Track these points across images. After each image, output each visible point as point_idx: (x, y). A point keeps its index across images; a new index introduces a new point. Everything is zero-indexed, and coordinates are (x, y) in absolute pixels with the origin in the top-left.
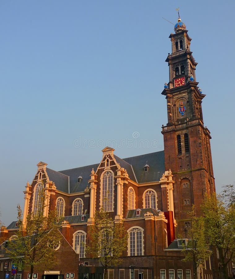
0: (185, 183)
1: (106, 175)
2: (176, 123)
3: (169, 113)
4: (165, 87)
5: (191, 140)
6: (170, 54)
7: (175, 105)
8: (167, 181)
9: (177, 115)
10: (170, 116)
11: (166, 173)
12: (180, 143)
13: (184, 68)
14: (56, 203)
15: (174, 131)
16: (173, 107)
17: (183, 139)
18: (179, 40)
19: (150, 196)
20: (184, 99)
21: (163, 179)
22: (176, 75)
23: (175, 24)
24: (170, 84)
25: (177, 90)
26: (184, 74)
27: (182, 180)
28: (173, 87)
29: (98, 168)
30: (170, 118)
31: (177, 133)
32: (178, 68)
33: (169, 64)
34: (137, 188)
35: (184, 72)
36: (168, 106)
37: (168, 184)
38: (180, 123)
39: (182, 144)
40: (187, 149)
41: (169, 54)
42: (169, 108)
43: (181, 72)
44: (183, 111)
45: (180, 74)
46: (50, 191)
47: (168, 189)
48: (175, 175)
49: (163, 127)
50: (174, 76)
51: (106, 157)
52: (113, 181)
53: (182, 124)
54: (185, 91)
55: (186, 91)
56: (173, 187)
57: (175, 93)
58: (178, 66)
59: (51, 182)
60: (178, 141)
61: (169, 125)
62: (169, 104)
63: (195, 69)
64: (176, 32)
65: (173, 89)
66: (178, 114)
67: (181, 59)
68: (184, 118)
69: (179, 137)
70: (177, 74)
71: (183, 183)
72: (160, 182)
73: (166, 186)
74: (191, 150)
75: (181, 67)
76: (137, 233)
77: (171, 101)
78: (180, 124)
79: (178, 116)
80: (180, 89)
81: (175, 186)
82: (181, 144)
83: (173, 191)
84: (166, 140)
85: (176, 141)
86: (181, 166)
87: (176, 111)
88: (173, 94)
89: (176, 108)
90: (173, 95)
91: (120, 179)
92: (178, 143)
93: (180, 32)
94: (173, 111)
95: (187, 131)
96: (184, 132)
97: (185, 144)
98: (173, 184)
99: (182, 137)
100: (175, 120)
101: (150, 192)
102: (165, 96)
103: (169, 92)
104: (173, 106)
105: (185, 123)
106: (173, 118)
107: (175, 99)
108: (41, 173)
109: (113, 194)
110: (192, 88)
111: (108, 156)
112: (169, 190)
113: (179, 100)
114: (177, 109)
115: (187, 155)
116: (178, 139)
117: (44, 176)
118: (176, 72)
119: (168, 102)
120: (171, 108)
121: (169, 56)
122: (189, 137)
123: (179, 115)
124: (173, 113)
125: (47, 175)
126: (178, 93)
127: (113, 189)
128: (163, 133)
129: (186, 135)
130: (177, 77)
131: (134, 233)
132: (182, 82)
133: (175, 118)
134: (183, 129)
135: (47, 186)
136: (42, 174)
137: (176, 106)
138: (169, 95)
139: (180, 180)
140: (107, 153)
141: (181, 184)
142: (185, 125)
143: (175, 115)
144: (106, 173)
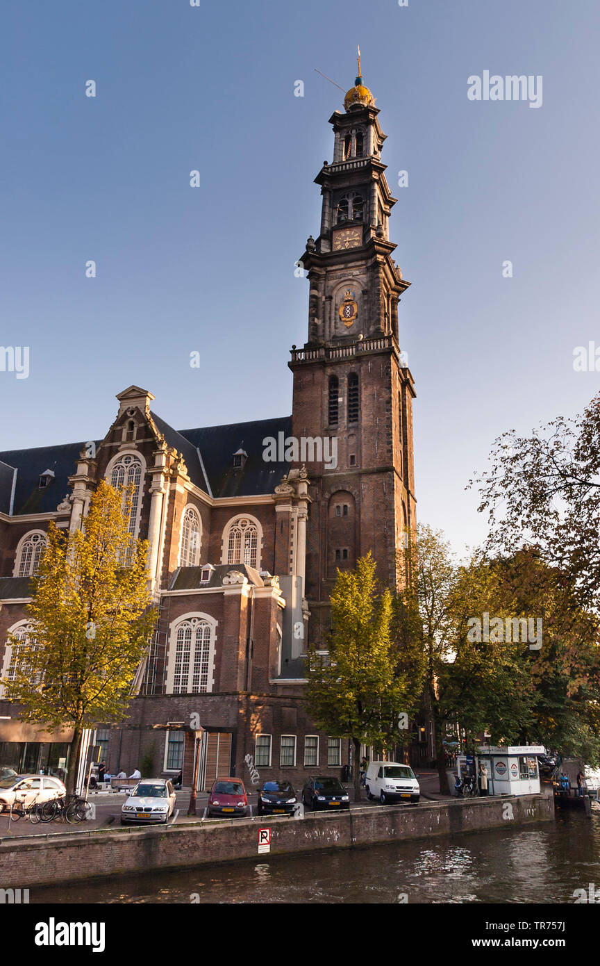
0: (341, 505)
1: (123, 464)
2: (330, 345)
3: (314, 316)
4: (308, 247)
5: (367, 391)
6: (330, 163)
7: (330, 298)
8: (293, 496)
9: (333, 324)
10: (317, 325)
11: (292, 474)
12: (337, 397)
13: (362, 206)
15: (324, 365)
16: (324, 303)
17: (343, 388)
18: (354, 131)
19: (243, 533)
20: (355, 283)
22: (339, 220)
23: (347, 90)
24: (322, 241)
25: (339, 259)
26: (360, 219)
27: (333, 495)
28: (328, 251)
30: (314, 330)
31: (331, 371)
32: (347, 203)
33: (324, 191)
34: (207, 511)
35: (363, 214)
36: (312, 296)
37: (295, 502)
38: (339, 344)
39: (340, 400)
40: (354, 416)
41: (326, 163)
42: (315, 303)
43: (354, 215)
44: (351, 315)
45: (351, 217)
47: (295, 516)
48: (315, 482)
49: (294, 352)
50: (335, 223)
51: (128, 414)
52: (143, 482)
53: (345, 348)
54: (360, 263)
55: (363, 262)
56: (310, 513)
57: (332, 265)
58: (346, 199)
60: (330, 392)
61: (308, 347)
62: (315, 292)
63: (389, 214)
64: (348, 111)
65: (327, 253)
66: (335, 323)
67: (356, 181)
68: (351, 333)
69: (334, 382)
70: (343, 218)
71: (335, 504)
72: (273, 496)
73: (289, 508)
74: (365, 419)
75: (354, 202)
76: (200, 630)
77: (322, 287)
78: (339, 349)
79: (336, 328)
80: (347, 258)
81: (313, 509)
82: (337, 402)
83: (308, 523)
84: (298, 388)
85: (326, 392)
87: (333, 315)
88: (329, 269)
89: (333, 306)
90: (327, 272)
91: (162, 478)
92: (331, 398)
93: (358, 111)
94: (324, 312)
95: (359, 366)
96: (351, 368)
97: (349, 401)
98: (309, 504)
99: (344, 381)
100: (327, 338)
101: (244, 523)
103: (317, 261)
104: (324, 299)
105: (352, 346)
106: (324, 331)
107: (332, 283)
109: (139, 518)
110: (379, 256)
111: (132, 412)
112: (296, 519)
113: (342, 285)
114: (336, 309)
115: (353, 431)
116: (330, 387)
118: (339, 214)
119: (313, 287)
120: (321, 304)
121: (324, 168)
122: (362, 383)
123: (339, 325)
124: (324, 317)
126: (342, 266)
127: (140, 506)
128: (291, 366)
129: (354, 379)
130: (344, 225)
131: (189, 631)
132: (354, 239)
133: (327, 332)
134: (347, 361)
137: (333, 300)
138: (316, 268)
139: (327, 496)
140: (132, 404)
141: (329, 506)
142: (352, 351)
143: (328, 324)
144: (123, 460)
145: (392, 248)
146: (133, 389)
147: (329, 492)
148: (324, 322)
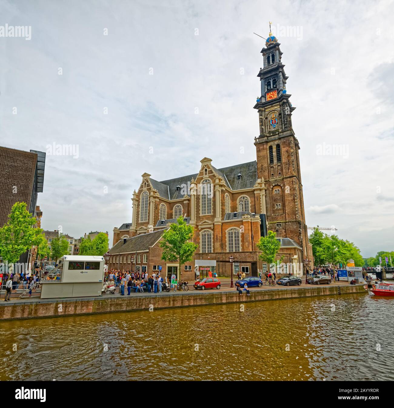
0: (277, 189)
1: (205, 182)
2: (268, 135)
3: (261, 125)
4: (257, 101)
5: (283, 150)
6: (262, 69)
7: (267, 118)
8: (260, 188)
9: (268, 127)
10: (262, 128)
11: (259, 181)
12: (272, 153)
13: (276, 82)
14: (160, 208)
15: (267, 142)
16: (265, 120)
17: (274, 150)
18: (271, 54)
19: (244, 201)
20: (276, 111)
21: (256, 187)
22: (268, 89)
23: (266, 38)
24: (262, 98)
25: (269, 104)
26: (276, 87)
27: (274, 186)
28: (265, 101)
29: (197, 177)
30: (262, 130)
31: (269, 144)
32: (270, 82)
33: (261, 79)
34: (231, 194)
35: (276, 85)
36: (260, 119)
37: (260, 190)
38: (271, 134)
39: (274, 154)
40: (279, 159)
41: (261, 68)
42: (261, 121)
43: (273, 86)
44: (275, 123)
45: (272, 87)
46: (155, 197)
47: (261, 194)
48: (267, 182)
49: (255, 139)
50: (266, 91)
51: (205, 167)
53: (274, 135)
54: (277, 104)
55: (278, 103)
56: (266, 193)
57: (267, 106)
58: (270, 80)
59: (155, 190)
60: (270, 151)
61: (261, 137)
62: (261, 117)
63: (286, 83)
64: (268, 47)
66: (269, 127)
67: (273, 73)
68: (276, 130)
69: (271, 148)
70: (269, 88)
71: (275, 190)
72: (253, 188)
73: (259, 192)
74: (283, 159)
75: (273, 81)
77: (263, 115)
78: (272, 136)
79: (270, 129)
80: (272, 103)
81: (267, 192)
82: (272, 155)
83: (266, 196)
84: (258, 151)
85: (268, 152)
86: (273, 174)
87: (268, 124)
88: (266, 108)
89: (268, 121)
91: (218, 186)
92: (270, 153)
93: (272, 46)
94: (265, 124)
95: (280, 141)
96: (277, 142)
97: (277, 154)
98: (266, 190)
99: (274, 147)
100: (267, 132)
101: (244, 198)
102: (257, 110)
103: (262, 106)
104: (264, 119)
105: (277, 134)
106: (265, 130)
107: (267, 113)
108: (145, 183)
109: (212, 199)
110: (284, 100)
111: (206, 166)
112: (261, 196)
113: (271, 113)
114: (269, 122)
115: (279, 164)
116: (269, 150)
117: (148, 185)
118: (267, 87)
119: (261, 115)
120: (263, 121)
121: (261, 70)
122: (282, 146)
123: (271, 127)
124: (265, 125)
125: (151, 185)
126: (271, 106)
128: (255, 144)
129: (278, 146)
130: (269, 91)
132: (274, 95)
133: (267, 130)
134: (275, 140)
135: (152, 194)
136: (147, 183)
137: (268, 119)
138: (261, 108)
139: (272, 187)
140: (206, 164)
141: (272, 190)
142: (277, 136)
143: (267, 127)
144: (205, 181)
145: (289, 96)
146: (205, 158)
147: (272, 185)
148: (265, 127)
